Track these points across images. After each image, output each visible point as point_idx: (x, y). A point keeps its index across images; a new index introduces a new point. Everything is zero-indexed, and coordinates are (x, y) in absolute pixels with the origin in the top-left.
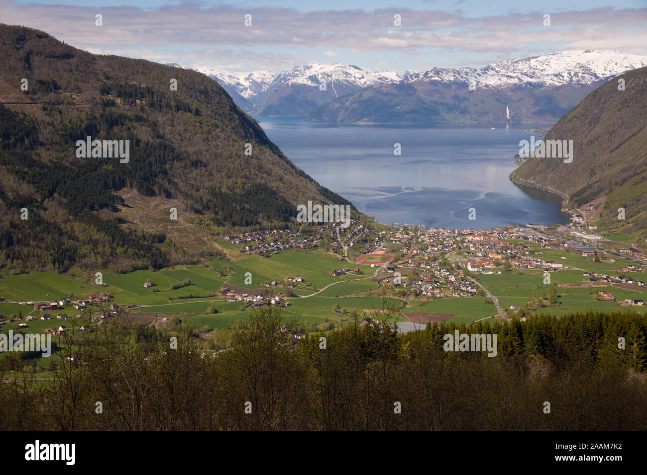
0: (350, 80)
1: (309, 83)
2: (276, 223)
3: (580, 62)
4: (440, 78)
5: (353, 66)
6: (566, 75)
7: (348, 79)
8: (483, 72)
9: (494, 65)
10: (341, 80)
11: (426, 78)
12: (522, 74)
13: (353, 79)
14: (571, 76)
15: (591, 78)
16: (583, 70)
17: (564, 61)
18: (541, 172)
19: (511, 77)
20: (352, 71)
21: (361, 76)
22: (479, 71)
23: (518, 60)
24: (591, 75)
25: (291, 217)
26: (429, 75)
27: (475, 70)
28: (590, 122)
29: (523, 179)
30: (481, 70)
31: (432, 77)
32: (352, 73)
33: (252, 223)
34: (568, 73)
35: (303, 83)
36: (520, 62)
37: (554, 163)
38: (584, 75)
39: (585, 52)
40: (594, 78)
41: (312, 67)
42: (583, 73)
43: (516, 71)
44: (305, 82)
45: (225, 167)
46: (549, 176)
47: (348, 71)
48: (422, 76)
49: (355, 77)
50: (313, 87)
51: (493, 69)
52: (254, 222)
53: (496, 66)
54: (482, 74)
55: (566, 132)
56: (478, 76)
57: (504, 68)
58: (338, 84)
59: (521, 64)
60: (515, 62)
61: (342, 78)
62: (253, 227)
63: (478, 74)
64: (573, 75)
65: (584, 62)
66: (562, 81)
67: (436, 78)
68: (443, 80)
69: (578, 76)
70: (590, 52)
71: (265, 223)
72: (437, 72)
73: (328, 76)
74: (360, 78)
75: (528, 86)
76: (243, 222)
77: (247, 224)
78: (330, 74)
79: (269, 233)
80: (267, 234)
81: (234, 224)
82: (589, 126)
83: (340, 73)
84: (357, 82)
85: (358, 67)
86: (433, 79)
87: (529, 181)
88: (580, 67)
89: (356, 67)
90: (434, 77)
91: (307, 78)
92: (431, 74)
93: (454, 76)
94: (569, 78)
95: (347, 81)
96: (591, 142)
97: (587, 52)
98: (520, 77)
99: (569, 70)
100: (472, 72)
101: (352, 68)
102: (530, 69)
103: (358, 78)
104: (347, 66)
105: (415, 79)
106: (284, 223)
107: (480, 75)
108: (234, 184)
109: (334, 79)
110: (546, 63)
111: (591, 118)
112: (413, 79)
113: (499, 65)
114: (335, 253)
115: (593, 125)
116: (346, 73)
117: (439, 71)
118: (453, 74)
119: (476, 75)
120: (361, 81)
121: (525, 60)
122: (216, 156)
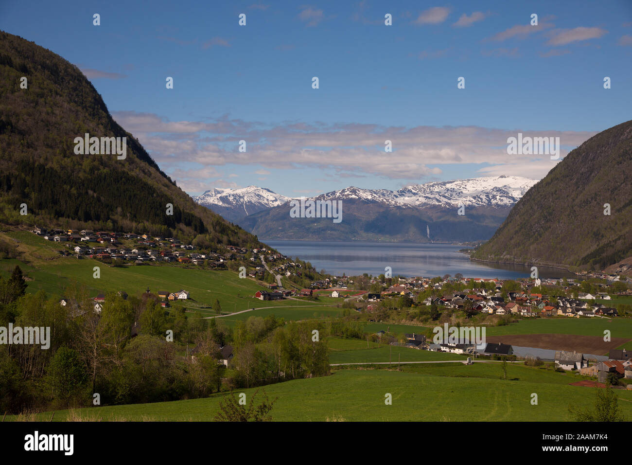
0: (263, 202)
1: (220, 203)
2: (147, 224)
3: (496, 186)
4: (357, 196)
5: (265, 189)
6: (484, 197)
7: (260, 201)
8: (400, 194)
9: (410, 188)
10: (253, 202)
11: (343, 195)
12: (440, 196)
13: (266, 201)
14: (489, 198)
15: (509, 202)
16: (501, 193)
17: (481, 185)
18: (517, 245)
19: (430, 198)
20: (265, 194)
21: (274, 199)
22: (395, 193)
23: (434, 184)
24: (509, 198)
25: (178, 223)
26: (346, 193)
27: (392, 192)
28: (577, 183)
29: (493, 256)
30: (398, 192)
31: (349, 195)
32: (266, 196)
33: (98, 218)
34: (486, 196)
35: (214, 203)
36: (436, 186)
37: (534, 233)
38: (502, 198)
39: (500, 177)
40: (512, 201)
41: (223, 192)
42: (501, 196)
43: (433, 193)
44: (216, 203)
45: (61, 142)
46: (532, 247)
47: (261, 193)
48: (338, 194)
49: (267, 200)
50: (223, 207)
51: (410, 191)
52: (102, 216)
53: (413, 189)
54: (399, 196)
55: (546, 196)
56: (395, 198)
57: (420, 190)
58: (250, 205)
59: (437, 188)
60: (431, 186)
61: (254, 200)
62: (99, 224)
63: (395, 195)
64: (491, 198)
65: (500, 186)
66: (480, 203)
67: (354, 196)
68: (360, 198)
69: (496, 199)
70: (505, 177)
71: (126, 223)
72: (354, 191)
73: (240, 197)
74: (273, 201)
75: (447, 207)
76: (79, 213)
77: (87, 218)
78: (242, 195)
79: (132, 237)
80: (128, 238)
81: (59, 214)
82: (575, 188)
83: (253, 195)
84: (270, 205)
85: (271, 190)
86: (351, 197)
87: (501, 257)
88: (497, 191)
89: (269, 191)
90: (351, 195)
91: (218, 199)
92: (348, 192)
93: (371, 195)
94: (488, 200)
95: (260, 203)
96: (587, 202)
97: (502, 177)
98: (438, 198)
99: (487, 193)
100: (388, 194)
101: (265, 191)
102: (447, 191)
103: (271, 201)
104: (260, 188)
105: (331, 196)
106: (164, 227)
107: (397, 197)
108: (75, 165)
109: (246, 200)
110: (463, 186)
111: (578, 179)
112: (329, 196)
113: (415, 188)
114: (260, 280)
115: (581, 186)
116: (258, 195)
117: (356, 190)
118: (371, 193)
119: (393, 196)
120: (274, 204)
121: (441, 184)
122: (47, 124)
